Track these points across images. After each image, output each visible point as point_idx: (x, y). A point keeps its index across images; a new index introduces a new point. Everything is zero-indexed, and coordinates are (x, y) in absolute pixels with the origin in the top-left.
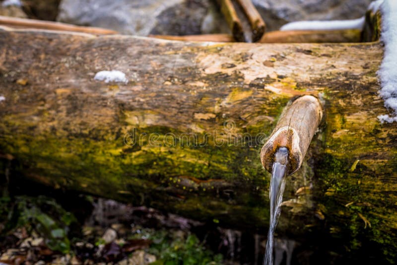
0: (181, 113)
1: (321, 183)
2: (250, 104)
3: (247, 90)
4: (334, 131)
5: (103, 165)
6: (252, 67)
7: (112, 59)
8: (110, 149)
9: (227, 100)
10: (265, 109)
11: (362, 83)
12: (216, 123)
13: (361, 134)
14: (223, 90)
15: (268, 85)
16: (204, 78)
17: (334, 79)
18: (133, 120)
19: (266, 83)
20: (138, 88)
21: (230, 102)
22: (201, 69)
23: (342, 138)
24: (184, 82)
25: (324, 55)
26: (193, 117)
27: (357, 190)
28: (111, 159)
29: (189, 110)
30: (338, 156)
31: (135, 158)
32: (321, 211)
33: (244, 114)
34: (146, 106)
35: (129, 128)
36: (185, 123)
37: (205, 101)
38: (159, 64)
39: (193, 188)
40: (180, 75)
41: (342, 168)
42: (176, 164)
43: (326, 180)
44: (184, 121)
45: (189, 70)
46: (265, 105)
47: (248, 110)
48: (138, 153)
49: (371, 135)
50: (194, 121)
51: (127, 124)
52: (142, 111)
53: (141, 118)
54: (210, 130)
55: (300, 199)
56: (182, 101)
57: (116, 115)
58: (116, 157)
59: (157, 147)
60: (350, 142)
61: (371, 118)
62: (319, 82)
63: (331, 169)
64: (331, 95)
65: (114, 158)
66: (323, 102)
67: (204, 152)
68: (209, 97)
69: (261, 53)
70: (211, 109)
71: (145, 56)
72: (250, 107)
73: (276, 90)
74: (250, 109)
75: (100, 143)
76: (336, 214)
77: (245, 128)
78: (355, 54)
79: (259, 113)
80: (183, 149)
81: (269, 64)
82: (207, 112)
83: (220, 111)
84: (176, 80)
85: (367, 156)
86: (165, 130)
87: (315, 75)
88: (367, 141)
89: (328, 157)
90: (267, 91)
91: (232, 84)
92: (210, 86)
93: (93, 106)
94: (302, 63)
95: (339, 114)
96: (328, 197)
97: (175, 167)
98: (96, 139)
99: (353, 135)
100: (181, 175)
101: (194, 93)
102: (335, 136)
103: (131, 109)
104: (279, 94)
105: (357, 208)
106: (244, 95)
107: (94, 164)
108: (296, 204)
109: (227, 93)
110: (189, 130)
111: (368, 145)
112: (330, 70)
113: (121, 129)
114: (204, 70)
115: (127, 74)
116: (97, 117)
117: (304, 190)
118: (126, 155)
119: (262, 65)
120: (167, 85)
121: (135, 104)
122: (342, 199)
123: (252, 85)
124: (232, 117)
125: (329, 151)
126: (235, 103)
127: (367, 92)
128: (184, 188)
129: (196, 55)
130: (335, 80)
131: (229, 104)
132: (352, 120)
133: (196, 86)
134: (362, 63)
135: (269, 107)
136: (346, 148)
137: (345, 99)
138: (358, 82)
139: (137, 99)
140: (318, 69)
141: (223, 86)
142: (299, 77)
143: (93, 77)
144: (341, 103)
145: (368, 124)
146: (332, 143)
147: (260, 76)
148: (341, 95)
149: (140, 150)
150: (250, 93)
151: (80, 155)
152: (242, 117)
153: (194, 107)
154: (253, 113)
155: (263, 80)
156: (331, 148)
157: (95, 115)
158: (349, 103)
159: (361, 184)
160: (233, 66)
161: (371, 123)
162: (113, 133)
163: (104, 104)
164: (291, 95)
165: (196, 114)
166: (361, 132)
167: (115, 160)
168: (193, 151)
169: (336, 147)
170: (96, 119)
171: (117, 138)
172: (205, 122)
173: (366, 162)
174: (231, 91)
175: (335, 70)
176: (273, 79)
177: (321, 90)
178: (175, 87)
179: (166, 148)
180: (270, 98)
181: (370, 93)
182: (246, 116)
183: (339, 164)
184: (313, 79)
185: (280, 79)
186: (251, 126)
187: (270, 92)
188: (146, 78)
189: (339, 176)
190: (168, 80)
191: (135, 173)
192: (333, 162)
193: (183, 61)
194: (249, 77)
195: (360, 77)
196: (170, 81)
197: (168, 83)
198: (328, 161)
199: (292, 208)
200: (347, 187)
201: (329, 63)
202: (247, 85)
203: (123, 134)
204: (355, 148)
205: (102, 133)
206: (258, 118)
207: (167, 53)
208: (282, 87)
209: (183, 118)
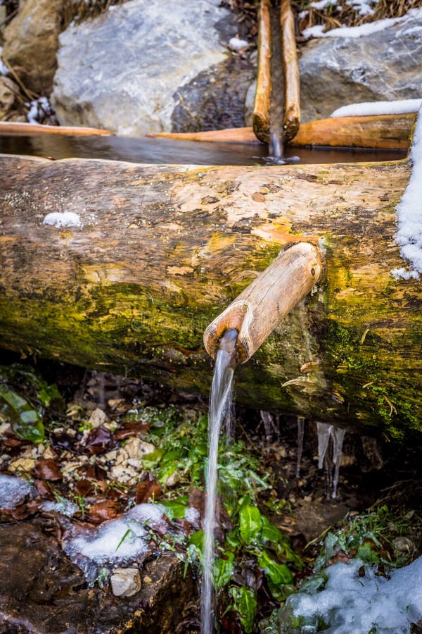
0: (151, 266)
1: (330, 357)
2: (233, 255)
3: (230, 235)
4: (338, 290)
5: (69, 332)
6: (237, 202)
7: (65, 196)
8: (71, 312)
9: (206, 249)
10: (250, 261)
11: (376, 223)
12: (195, 280)
13: (371, 294)
14: (201, 235)
15: (255, 228)
16: (179, 218)
17: (340, 218)
18: (93, 276)
19: (253, 226)
20: (97, 234)
21: (210, 252)
22: (175, 206)
23: (347, 300)
24: (154, 224)
25: (332, 182)
26: (166, 272)
27: (374, 368)
28: (77, 325)
29: (160, 262)
30: (344, 324)
31: (104, 324)
32: (339, 392)
33: (226, 268)
34: (107, 258)
35: (89, 286)
36: (157, 279)
37: (180, 249)
38: (124, 199)
39: (180, 361)
40: (149, 214)
41: (351, 339)
42: (156, 331)
43: (334, 354)
44: (155, 277)
45: (161, 208)
46: (251, 256)
47: (230, 263)
48: (106, 317)
49: (383, 295)
50: (168, 276)
51: (86, 282)
52: (103, 265)
53: (102, 274)
54: (188, 288)
55: (310, 377)
56: (152, 251)
57: (72, 270)
58: (81, 322)
59: (127, 310)
60: (358, 305)
61: (383, 272)
62: (320, 223)
63: (339, 340)
64: (334, 241)
65: (79, 323)
66: (323, 251)
67: (186, 316)
68: (184, 245)
69: (251, 183)
70: (187, 260)
71: (106, 189)
72: (233, 258)
73: (266, 235)
74: (233, 261)
75: (58, 306)
76: (358, 395)
77: (229, 286)
78: (373, 180)
79: (244, 267)
80: (160, 312)
81: (259, 197)
82: (182, 265)
83: (199, 263)
84: (144, 221)
85: (380, 324)
86: (135, 289)
87: (317, 212)
88: (379, 303)
89: (332, 325)
90: (253, 236)
91: (213, 227)
92: (186, 229)
93: (43, 259)
94: (302, 195)
95: (343, 268)
96: (341, 375)
97: (155, 335)
98: (52, 300)
99: (361, 296)
100: (165, 345)
101: (166, 240)
102: (339, 297)
103: (90, 263)
104: (270, 240)
105: (380, 389)
106: (224, 243)
107: (59, 330)
108: (306, 382)
109: (206, 239)
110: (164, 289)
111: (381, 310)
112: (337, 205)
113: (80, 288)
114: (179, 207)
115: (82, 216)
116: (49, 273)
117: (310, 366)
118: (92, 320)
119: (250, 198)
120: (132, 229)
121: (93, 256)
122: (357, 377)
123: (235, 229)
124: (212, 271)
125: (333, 317)
126: (216, 253)
127: (381, 236)
128: (171, 361)
129: (172, 185)
130: (341, 220)
131: (209, 254)
132: (360, 276)
133: (168, 230)
134: (381, 193)
135: (256, 258)
136: (353, 313)
137: (351, 246)
138: (371, 222)
139: (95, 249)
140: (322, 203)
141: (201, 230)
142: (296, 216)
143: (42, 220)
144: (347, 252)
145: (379, 281)
146: (336, 306)
147: (247, 216)
148: (346, 240)
149: (108, 313)
150: (234, 238)
151: (38, 320)
152: (224, 272)
153: (166, 258)
154: (237, 267)
155: (250, 221)
156: (335, 312)
157: (47, 271)
158: (356, 251)
159: (377, 359)
160: (215, 200)
161: (384, 279)
162: (71, 294)
163: (56, 257)
164: (284, 242)
165: (169, 267)
166: (371, 291)
167: (81, 326)
168: (172, 314)
169: (341, 311)
170: (48, 275)
171: (77, 300)
172: (181, 278)
173: (378, 331)
174: (210, 237)
175: (344, 203)
176: (263, 220)
177: (322, 234)
178: (142, 232)
179: (139, 311)
180: (257, 246)
181: (383, 237)
182: (229, 270)
183: (346, 333)
184: (313, 218)
185: (271, 220)
186: (235, 285)
187: (258, 237)
188: (107, 220)
189: (349, 350)
190: (134, 223)
191: (109, 342)
192: (339, 331)
193: (154, 194)
194: (233, 217)
195: (374, 213)
196: (136, 224)
197: (133, 226)
198: (332, 330)
199: (304, 387)
200: (361, 364)
201: (338, 194)
202: (230, 228)
203: (83, 294)
204: (364, 313)
205: (59, 293)
206: (243, 273)
207: (134, 183)
208: (273, 230)
209: (155, 273)
